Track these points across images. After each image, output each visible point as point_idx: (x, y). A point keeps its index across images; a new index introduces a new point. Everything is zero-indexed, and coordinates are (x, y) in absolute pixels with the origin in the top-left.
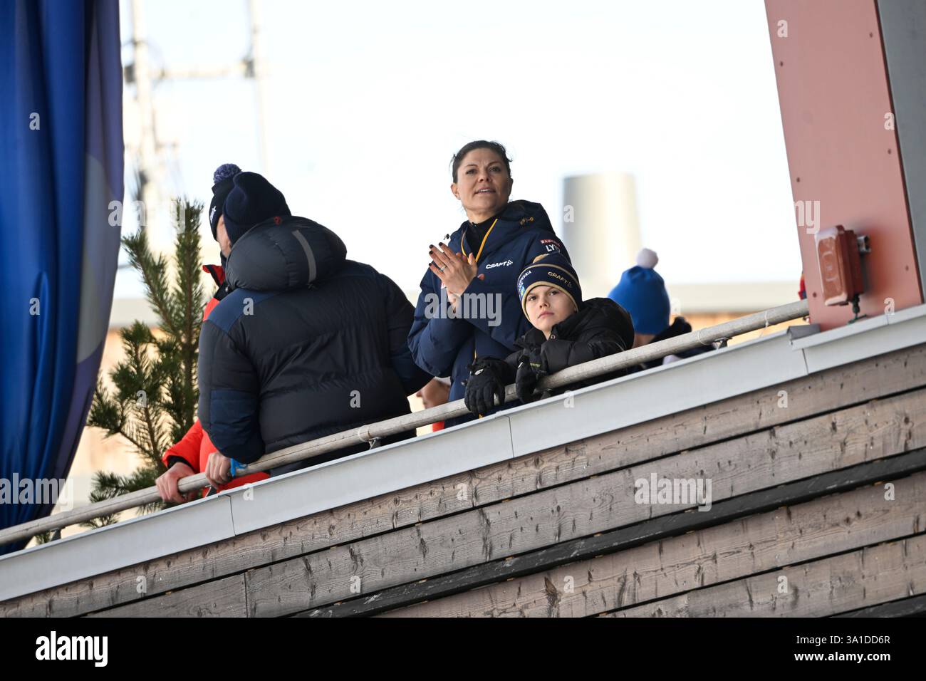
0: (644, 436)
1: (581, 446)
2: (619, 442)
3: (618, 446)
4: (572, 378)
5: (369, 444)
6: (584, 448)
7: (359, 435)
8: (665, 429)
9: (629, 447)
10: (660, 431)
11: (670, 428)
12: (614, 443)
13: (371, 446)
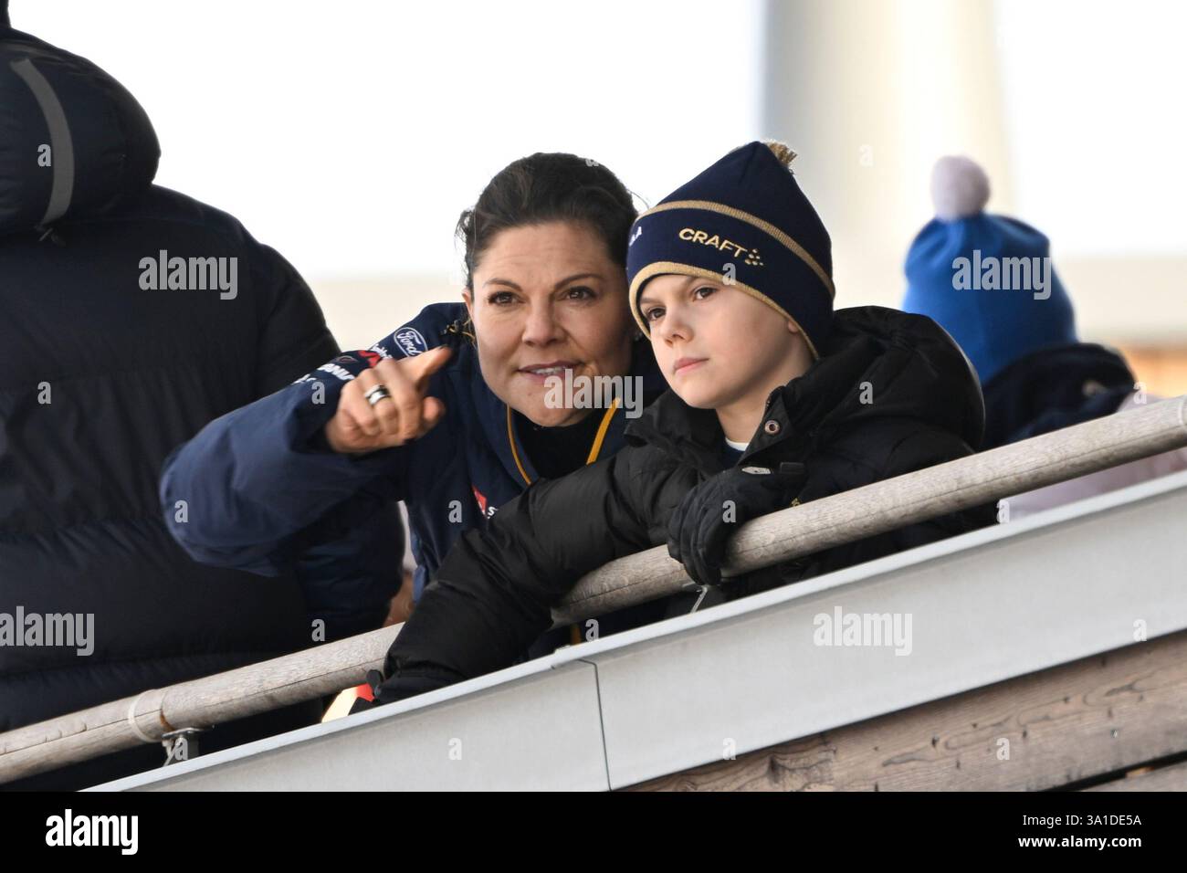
0: (1012, 725)
1: (817, 755)
2: (934, 742)
3: (931, 753)
4: (789, 545)
5: (164, 749)
6: (827, 760)
7: (131, 721)
8: (1075, 703)
9: (968, 758)
10: (1061, 708)
11: (1091, 699)
12: (920, 745)
13: (170, 753)
